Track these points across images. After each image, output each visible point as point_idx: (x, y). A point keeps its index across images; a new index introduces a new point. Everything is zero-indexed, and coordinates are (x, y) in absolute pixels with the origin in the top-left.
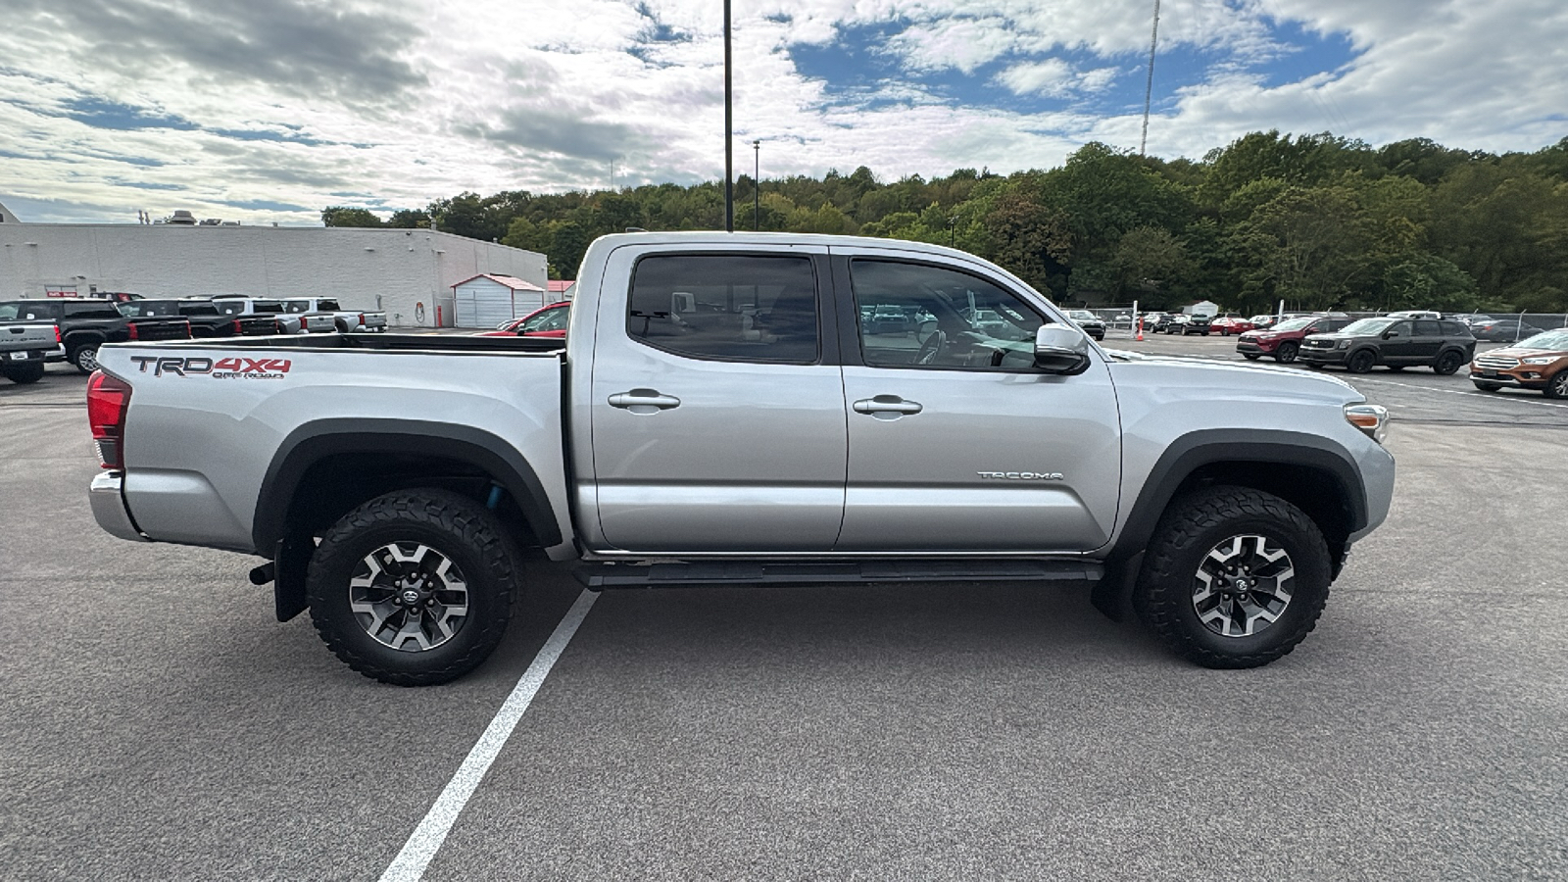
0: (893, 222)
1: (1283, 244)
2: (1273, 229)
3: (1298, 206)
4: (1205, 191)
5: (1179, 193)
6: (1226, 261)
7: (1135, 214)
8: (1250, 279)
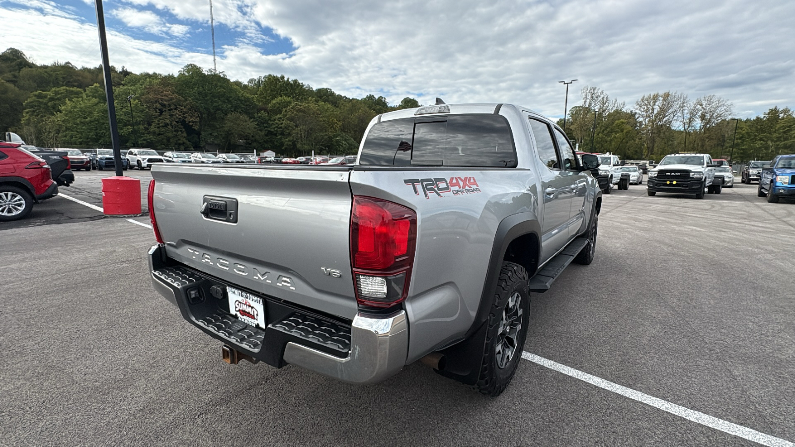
0: (62, 93)
1: (296, 126)
2: (291, 119)
3: (300, 110)
4: (258, 99)
5: (248, 98)
6: (275, 132)
7: (230, 106)
8: (287, 141)
